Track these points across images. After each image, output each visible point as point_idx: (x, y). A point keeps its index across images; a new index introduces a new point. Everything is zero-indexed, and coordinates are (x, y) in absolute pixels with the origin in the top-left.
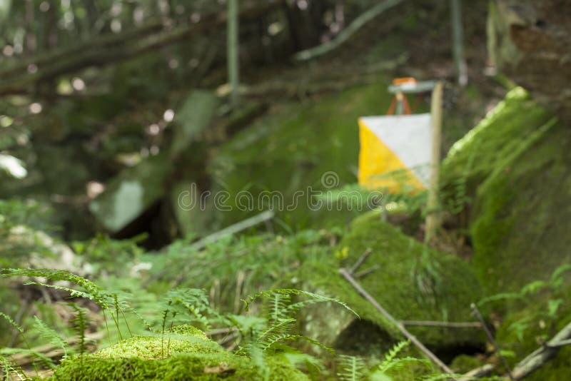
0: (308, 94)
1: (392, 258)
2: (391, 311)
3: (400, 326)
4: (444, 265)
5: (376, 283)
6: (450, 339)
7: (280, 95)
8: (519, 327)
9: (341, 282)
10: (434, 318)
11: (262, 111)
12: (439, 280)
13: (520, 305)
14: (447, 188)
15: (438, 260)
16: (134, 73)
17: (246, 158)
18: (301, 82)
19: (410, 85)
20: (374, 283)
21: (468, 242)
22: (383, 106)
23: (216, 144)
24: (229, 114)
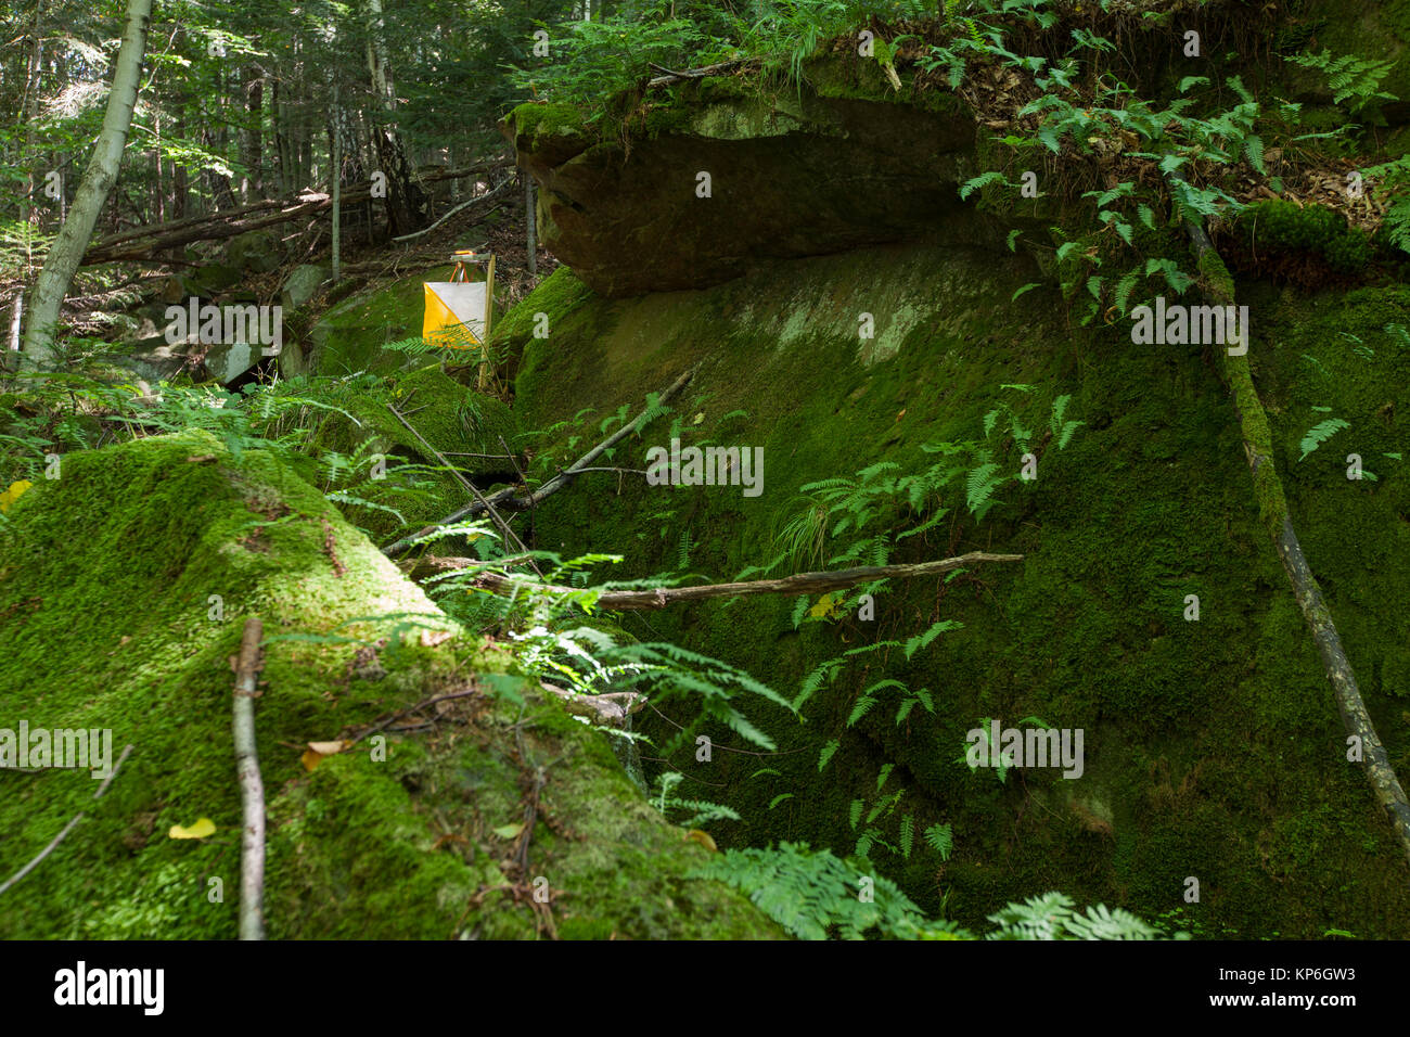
0: (400, 271)
1: (440, 399)
2: (435, 445)
3: (439, 454)
4: (484, 406)
5: (424, 419)
6: (487, 469)
7: (377, 271)
8: (545, 457)
9: (387, 415)
10: (474, 450)
11: (362, 283)
12: (480, 418)
13: (550, 442)
14: (497, 346)
15: (479, 401)
16: (249, 248)
17: (343, 324)
18: (395, 261)
19: (468, 255)
20: (423, 419)
21: (512, 390)
22: (444, 271)
23: (319, 310)
24: (332, 284)
